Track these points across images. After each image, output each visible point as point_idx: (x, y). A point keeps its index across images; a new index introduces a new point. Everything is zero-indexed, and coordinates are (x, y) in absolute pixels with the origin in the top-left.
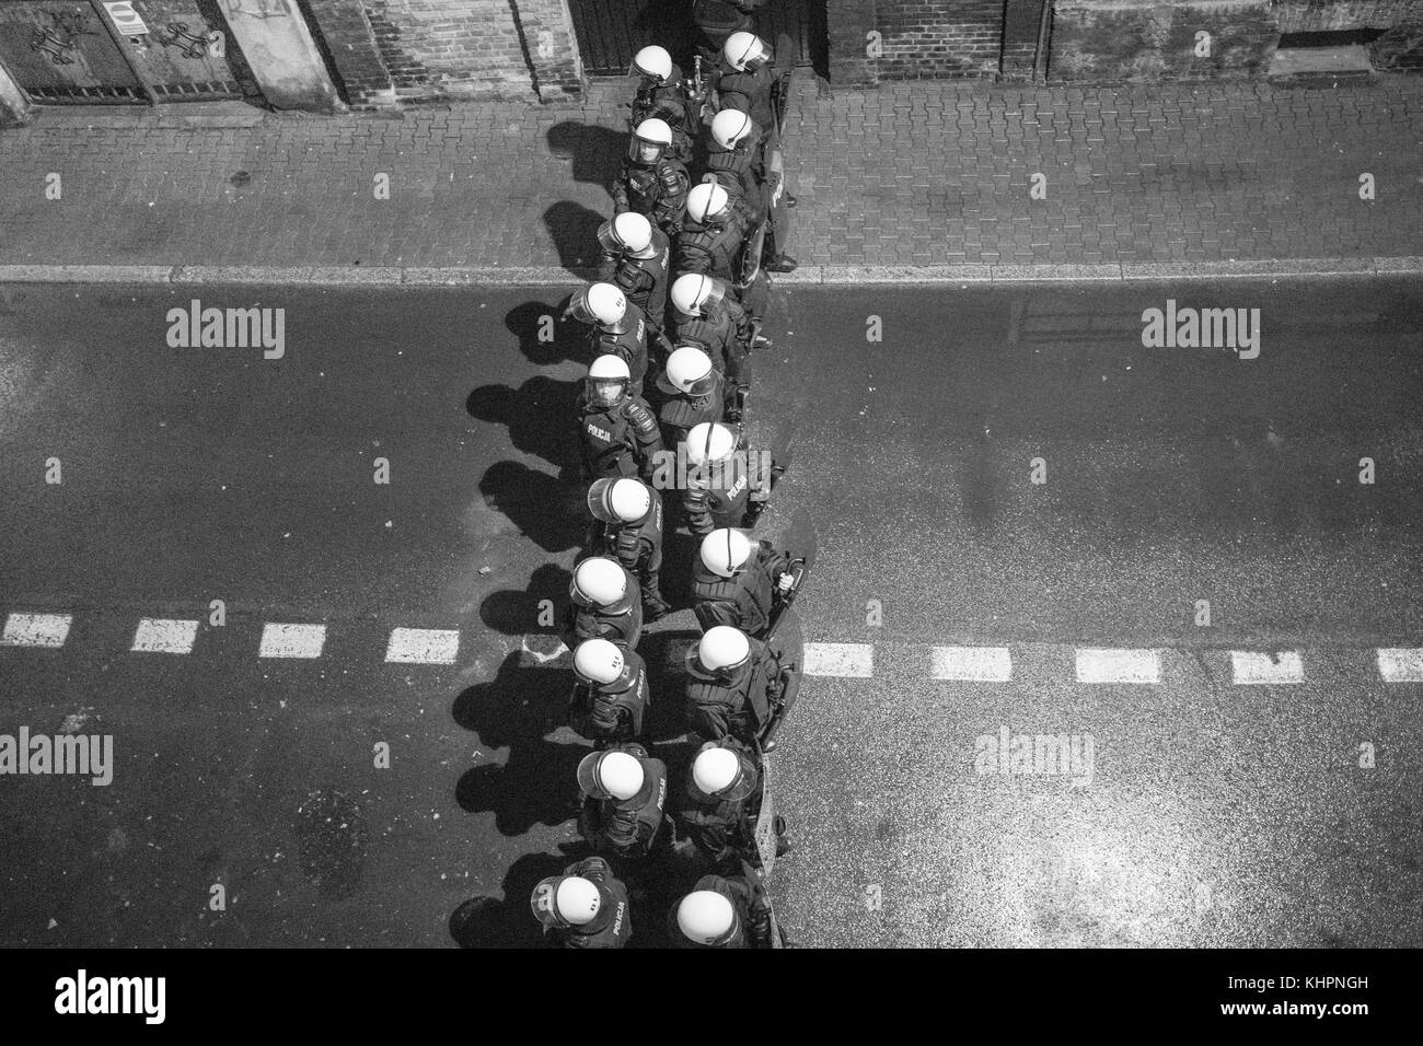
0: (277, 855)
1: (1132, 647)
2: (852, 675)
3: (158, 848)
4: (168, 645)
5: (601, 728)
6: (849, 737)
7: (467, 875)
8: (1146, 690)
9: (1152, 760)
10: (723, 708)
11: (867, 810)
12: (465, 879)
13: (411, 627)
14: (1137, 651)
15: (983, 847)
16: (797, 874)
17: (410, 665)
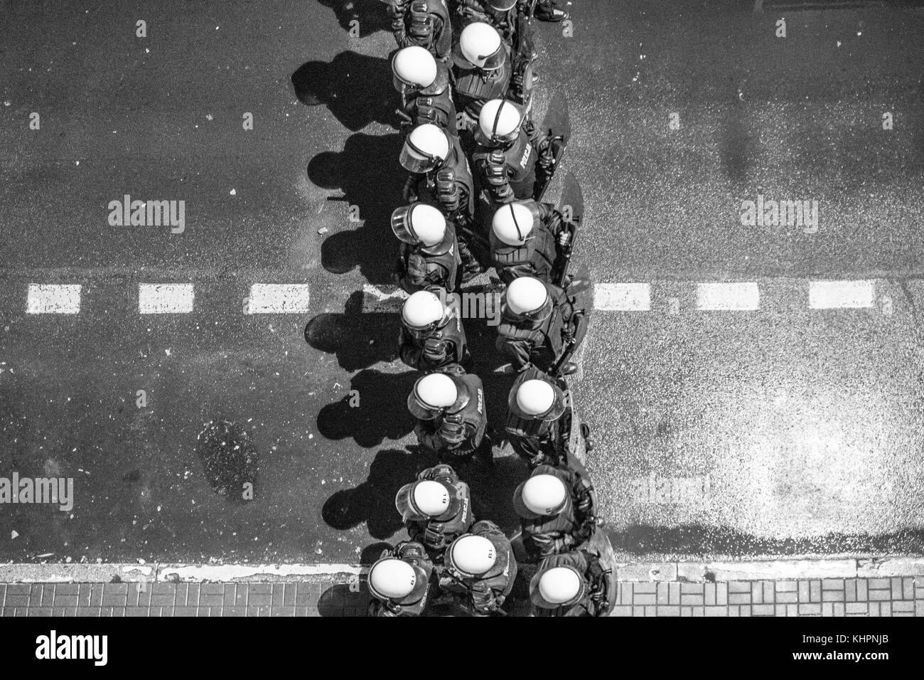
0: (186, 473)
1: (853, 278)
2: (634, 309)
3: (87, 473)
4: (58, 307)
5: (432, 360)
6: (633, 359)
7: (341, 480)
8: (863, 314)
9: (865, 368)
10: (526, 343)
11: (651, 415)
12: (341, 483)
13: (267, 282)
14: (857, 281)
15: (737, 438)
16: (598, 466)
17: (270, 315)
